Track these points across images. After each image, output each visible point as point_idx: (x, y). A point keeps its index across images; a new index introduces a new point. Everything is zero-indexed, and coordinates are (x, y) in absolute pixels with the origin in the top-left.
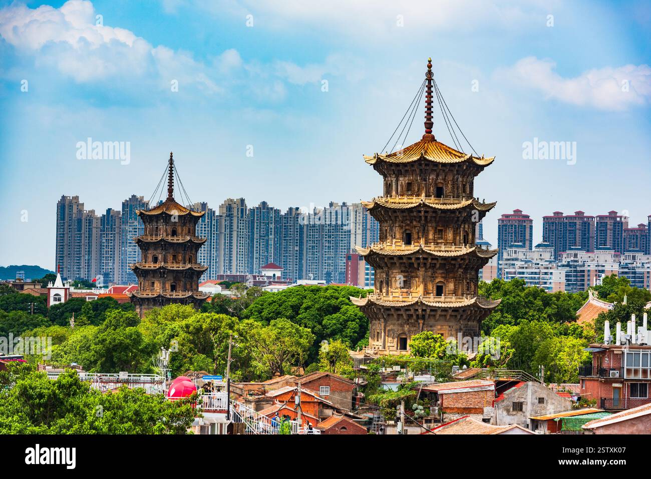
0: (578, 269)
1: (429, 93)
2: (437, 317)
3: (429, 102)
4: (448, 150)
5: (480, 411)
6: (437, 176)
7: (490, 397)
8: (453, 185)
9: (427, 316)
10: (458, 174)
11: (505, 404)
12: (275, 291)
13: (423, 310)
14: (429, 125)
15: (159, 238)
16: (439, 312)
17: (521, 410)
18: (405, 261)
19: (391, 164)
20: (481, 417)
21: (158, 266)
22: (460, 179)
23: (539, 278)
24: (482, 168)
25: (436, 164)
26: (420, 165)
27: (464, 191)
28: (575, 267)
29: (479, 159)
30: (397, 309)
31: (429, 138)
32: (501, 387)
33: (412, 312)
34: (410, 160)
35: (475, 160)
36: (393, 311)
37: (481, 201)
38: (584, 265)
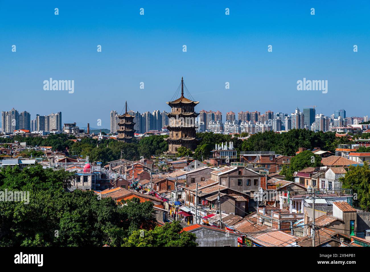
0: (245, 127)
1: (182, 85)
2: (185, 143)
3: (182, 88)
4: (187, 100)
5: (183, 168)
6: (185, 107)
7: (186, 164)
8: (189, 109)
9: (182, 143)
10: (190, 106)
11: (190, 166)
12: (164, 135)
13: (181, 141)
14: (183, 94)
15: (123, 123)
16: (186, 142)
17: (194, 167)
18: (176, 129)
19: (173, 104)
20: (184, 169)
21: (123, 130)
22: (191, 107)
23: (234, 129)
24: (196, 104)
25: (184, 104)
26: (180, 104)
27: (192, 110)
28: (244, 126)
29: (195, 102)
30: (175, 141)
31: (183, 97)
32: (189, 161)
33: (179, 142)
34: (177, 103)
35: (194, 102)
36: (174, 142)
37: (196, 113)
38: (246, 126)
